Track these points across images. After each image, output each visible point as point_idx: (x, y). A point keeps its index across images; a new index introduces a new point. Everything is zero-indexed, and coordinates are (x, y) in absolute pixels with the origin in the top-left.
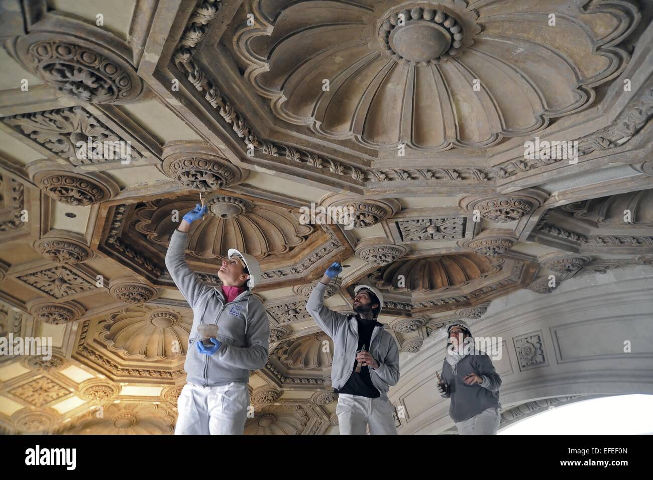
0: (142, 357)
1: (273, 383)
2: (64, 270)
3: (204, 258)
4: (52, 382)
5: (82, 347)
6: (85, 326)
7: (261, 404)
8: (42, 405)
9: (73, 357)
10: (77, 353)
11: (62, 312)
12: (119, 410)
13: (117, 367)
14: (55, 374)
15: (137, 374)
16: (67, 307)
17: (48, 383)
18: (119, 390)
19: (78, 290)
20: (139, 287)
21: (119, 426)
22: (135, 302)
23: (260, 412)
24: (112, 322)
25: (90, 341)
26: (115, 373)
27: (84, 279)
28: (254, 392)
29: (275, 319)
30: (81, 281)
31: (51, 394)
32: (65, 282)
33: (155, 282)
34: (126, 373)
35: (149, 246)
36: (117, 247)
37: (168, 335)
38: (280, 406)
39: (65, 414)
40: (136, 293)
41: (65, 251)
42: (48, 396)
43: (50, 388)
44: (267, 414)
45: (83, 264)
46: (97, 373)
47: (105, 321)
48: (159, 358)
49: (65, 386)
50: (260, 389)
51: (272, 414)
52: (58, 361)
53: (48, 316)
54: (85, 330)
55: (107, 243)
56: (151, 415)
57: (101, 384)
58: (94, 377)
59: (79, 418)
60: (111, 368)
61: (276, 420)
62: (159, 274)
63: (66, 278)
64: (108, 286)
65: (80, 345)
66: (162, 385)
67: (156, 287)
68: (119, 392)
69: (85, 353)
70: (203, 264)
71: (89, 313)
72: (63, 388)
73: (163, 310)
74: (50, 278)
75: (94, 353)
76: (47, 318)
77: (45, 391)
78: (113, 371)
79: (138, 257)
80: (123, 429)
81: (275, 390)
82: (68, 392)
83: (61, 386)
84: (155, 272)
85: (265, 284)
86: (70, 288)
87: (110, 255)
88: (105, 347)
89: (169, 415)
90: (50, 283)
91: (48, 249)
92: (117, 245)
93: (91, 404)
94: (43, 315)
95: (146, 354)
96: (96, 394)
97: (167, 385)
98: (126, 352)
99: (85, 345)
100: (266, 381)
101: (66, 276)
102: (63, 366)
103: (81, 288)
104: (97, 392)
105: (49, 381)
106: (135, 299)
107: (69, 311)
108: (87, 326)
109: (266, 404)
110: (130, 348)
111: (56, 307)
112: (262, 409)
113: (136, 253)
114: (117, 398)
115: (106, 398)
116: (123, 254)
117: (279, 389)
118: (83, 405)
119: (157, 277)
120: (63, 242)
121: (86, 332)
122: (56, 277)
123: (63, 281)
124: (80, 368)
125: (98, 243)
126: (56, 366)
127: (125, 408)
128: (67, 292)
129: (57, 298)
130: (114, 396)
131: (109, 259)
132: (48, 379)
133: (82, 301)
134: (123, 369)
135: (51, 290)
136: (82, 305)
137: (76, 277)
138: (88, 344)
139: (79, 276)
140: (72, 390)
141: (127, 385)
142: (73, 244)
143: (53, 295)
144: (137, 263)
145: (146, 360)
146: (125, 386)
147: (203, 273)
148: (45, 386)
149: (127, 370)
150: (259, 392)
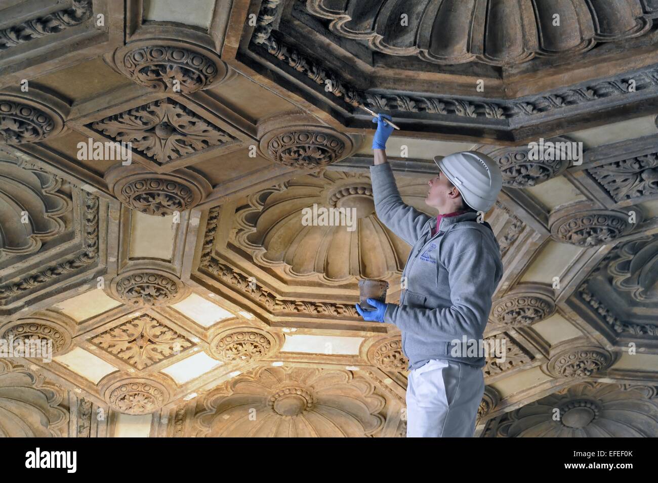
0: (320, 277)
1: (597, 334)
2: (171, 106)
3: (448, 62)
4: (161, 325)
5: (208, 258)
6: (211, 218)
7: (570, 379)
8: (147, 366)
9: (193, 277)
10: (200, 270)
11: (171, 190)
12: (280, 381)
13: (273, 298)
14: (163, 310)
15: (311, 310)
16: (179, 180)
17: (154, 327)
18: (280, 340)
19: (200, 145)
20: (317, 134)
21: (281, 411)
22: (311, 166)
23: (564, 397)
24: (261, 208)
25: (220, 247)
26: (271, 308)
27: (209, 123)
28: (552, 352)
29: (608, 192)
30: (203, 126)
31: (160, 348)
32: (174, 130)
33: (349, 123)
34: (291, 309)
35: (334, 46)
36: (273, 52)
37: (368, 232)
38: (611, 385)
39: (187, 383)
40: (312, 146)
41: (175, 66)
42: (154, 350)
43: (157, 337)
44: (579, 402)
45: (207, 92)
46: (238, 308)
47: (247, 206)
48: (352, 279)
49: (184, 333)
50: (568, 347)
51: (592, 403)
52: (169, 286)
53: (146, 200)
54: (214, 226)
55: (253, 46)
56: (339, 392)
57: (246, 330)
58: (233, 316)
59: (210, 393)
60: (262, 298)
61: (602, 416)
62: (355, 104)
63: (175, 121)
64: (256, 134)
65: (205, 255)
66: (363, 333)
67: (351, 132)
68: (281, 346)
69: (214, 271)
70: (447, 77)
71: (219, 192)
72: (179, 336)
73: (358, 181)
74: (145, 124)
75: (230, 271)
76: (146, 203)
77: (149, 340)
78: (267, 305)
79: (314, 69)
80: (289, 417)
81: (601, 350)
82: (189, 345)
83: (176, 333)
84: (347, 100)
85: (589, 113)
86: (184, 142)
87: (260, 69)
88: (249, 258)
89: (376, 393)
90: (146, 134)
91: (143, 64)
92: (273, 48)
93: (230, 367)
94: (138, 198)
95: (326, 270)
96: (240, 348)
97: (373, 334)
98: (289, 267)
99: (213, 255)
100: (582, 329)
101: (176, 118)
102: (178, 295)
103: (205, 142)
104: (241, 344)
105: (155, 323)
106: (310, 159)
107: (183, 188)
108: (215, 218)
109: (581, 379)
110: (295, 261)
111: (159, 181)
112: (569, 390)
113: (310, 63)
114: (277, 357)
115: (258, 357)
116: (284, 65)
117: (610, 347)
118: (216, 369)
119: (352, 109)
120: (169, 47)
121: (214, 229)
122: (157, 120)
123: (169, 128)
124: (208, 299)
125: (237, 46)
126: (166, 295)
127: (290, 376)
128: (177, 151)
129: (160, 164)
130: (271, 354)
131: (259, 78)
132: (153, 319)
133: (207, 169)
134: (285, 302)
135: (148, 149)
136: (205, 175)
137: (194, 120)
138: (217, 253)
139: (200, 117)
140: (195, 340)
141: (296, 333)
142: (188, 51)
143: (152, 158)
144: (313, 84)
145: (328, 283)
146: (291, 334)
147: (446, 96)
148: (149, 333)
149: (293, 302)
150: (564, 353)
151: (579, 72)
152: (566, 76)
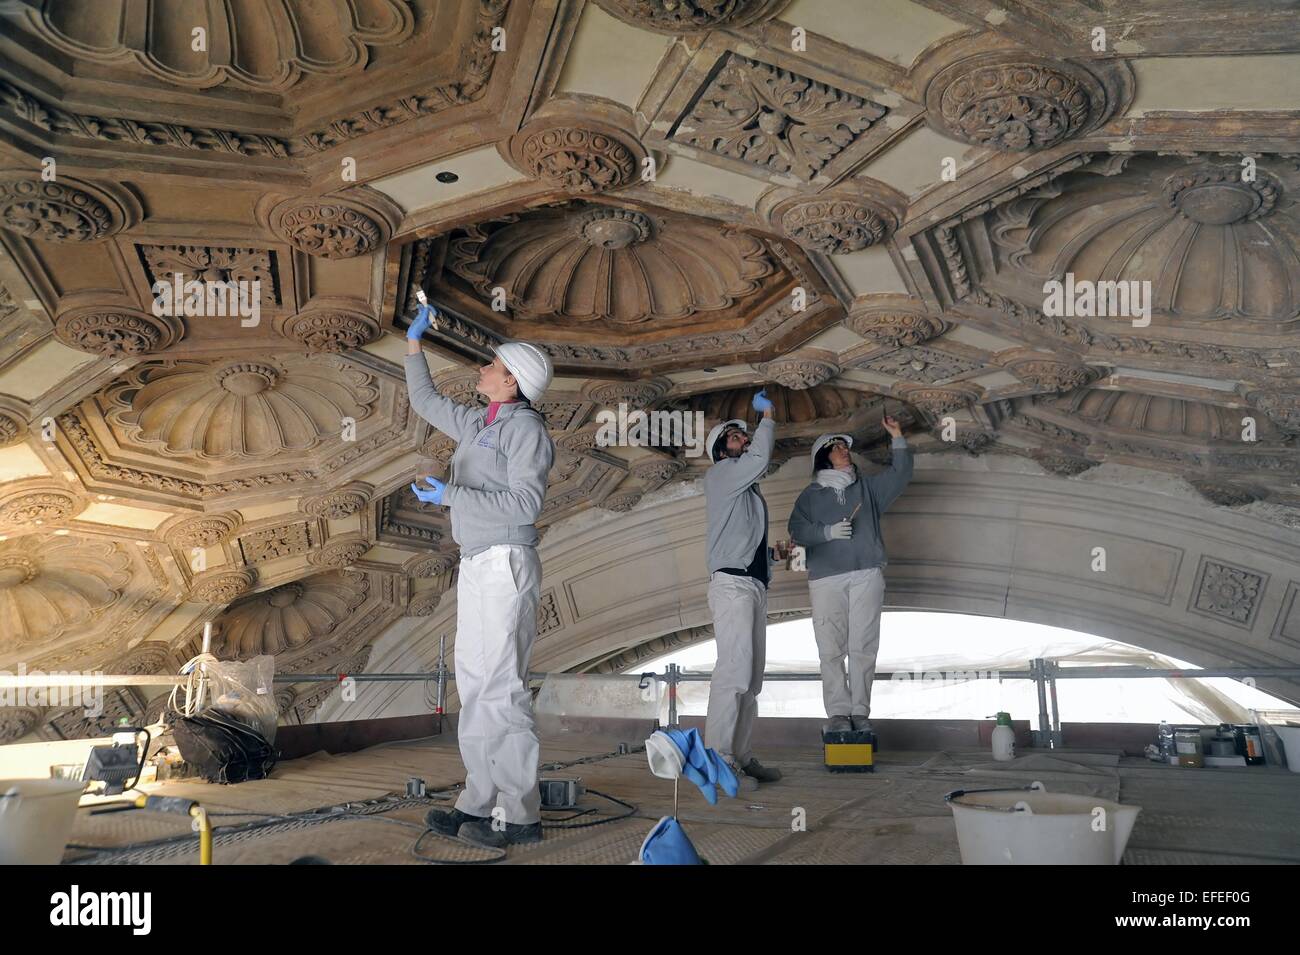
0: (160, 446)
1: (373, 529)
13: (101, 460)
15: (136, 479)
18: (84, 507)
26: (95, 472)
27: (276, 284)
28: (328, 542)
33: (396, 322)
34: (114, 475)
46: (66, 466)
48: (191, 454)
50: (341, 539)
52: (12, 432)
57: (58, 491)
58: (55, 474)
60: (92, 459)
64: (302, 306)
66: (175, 508)
68: (80, 513)
69: (68, 422)
74: (208, 264)
76: (107, 340)
78: (92, 468)
95: (170, 440)
97: (185, 511)
98: (136, 431)
101: (250, 269)
104: (43, 507)
114: (68, 524)
117: (371, 541)
122: (223, 265)
123: (222, 276)
134: (110, 466)
136: (186, 327)
139: (276, 276)
141: (111, 502)
145: (165, 453)
146: (101, 502)
149: (119, 468)
150: (338, 543)
151: (568, 334)
152: (558, 334)
